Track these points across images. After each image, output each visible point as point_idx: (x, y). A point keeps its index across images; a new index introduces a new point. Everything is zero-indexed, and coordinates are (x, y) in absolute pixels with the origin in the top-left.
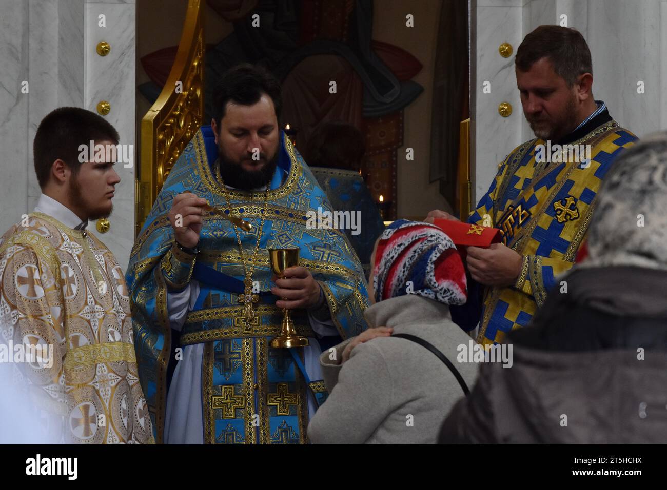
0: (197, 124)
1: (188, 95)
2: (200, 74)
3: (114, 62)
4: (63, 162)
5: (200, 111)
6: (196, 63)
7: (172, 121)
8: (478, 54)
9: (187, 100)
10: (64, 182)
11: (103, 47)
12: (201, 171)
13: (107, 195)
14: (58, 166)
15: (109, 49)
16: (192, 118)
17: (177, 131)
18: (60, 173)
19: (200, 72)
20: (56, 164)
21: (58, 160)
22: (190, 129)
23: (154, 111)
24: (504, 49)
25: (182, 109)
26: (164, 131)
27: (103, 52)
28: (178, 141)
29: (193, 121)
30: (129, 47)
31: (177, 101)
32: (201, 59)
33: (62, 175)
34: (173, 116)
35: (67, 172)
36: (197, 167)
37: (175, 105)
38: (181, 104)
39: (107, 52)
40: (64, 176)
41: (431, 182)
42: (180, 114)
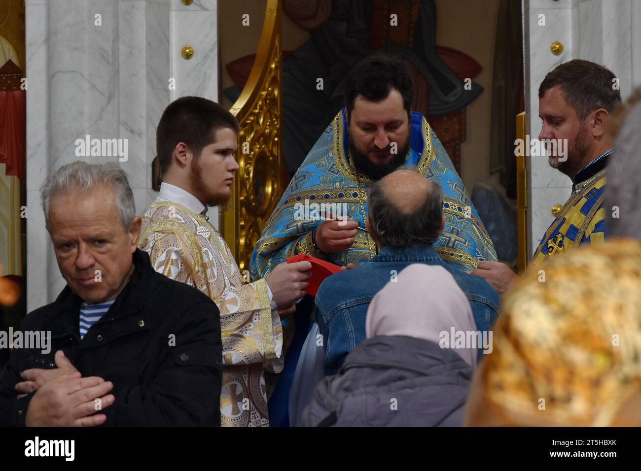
0: (275, 121)
1: (267, 95)
2: (277, 75)
3: (197, 65)
4: (185, 145)
5: (277, 109)
6: (273, 66)
7: (252, 118)
8: (532, 52)
9: (266, 99)
10: (185, 165)
11: (187, 51)
12: (336, 152)
13: (227, 181)
14: (181, 149)
15: (193, 53)
16: (271, 116)
17: (256, 127)
18: (182, 156)
19: (277, 73)
20: (179, 147)
21: (180, 143)
22: (269, 125)
23: (235, 110)
24: (555, 47)
25: (261, 108)
26: (245, 127)
27: (188, 56)
28: (258, 137)
29: (271, 119)
30: (212, 50)
31: (256, 101)
32: (278, 62)
33: (184, 158)
34: (253, 114)
35: (189, 156)
36: (331, 149)
37: (255, 103)
38: (260, 103)
39: (191, 55)
40: (186, 160)
41: (492, 174)
42: (259, 112)
